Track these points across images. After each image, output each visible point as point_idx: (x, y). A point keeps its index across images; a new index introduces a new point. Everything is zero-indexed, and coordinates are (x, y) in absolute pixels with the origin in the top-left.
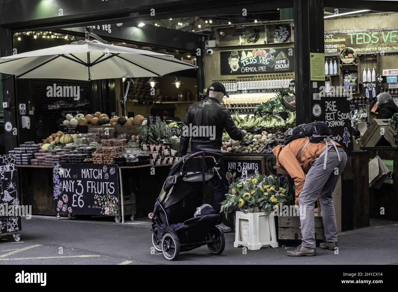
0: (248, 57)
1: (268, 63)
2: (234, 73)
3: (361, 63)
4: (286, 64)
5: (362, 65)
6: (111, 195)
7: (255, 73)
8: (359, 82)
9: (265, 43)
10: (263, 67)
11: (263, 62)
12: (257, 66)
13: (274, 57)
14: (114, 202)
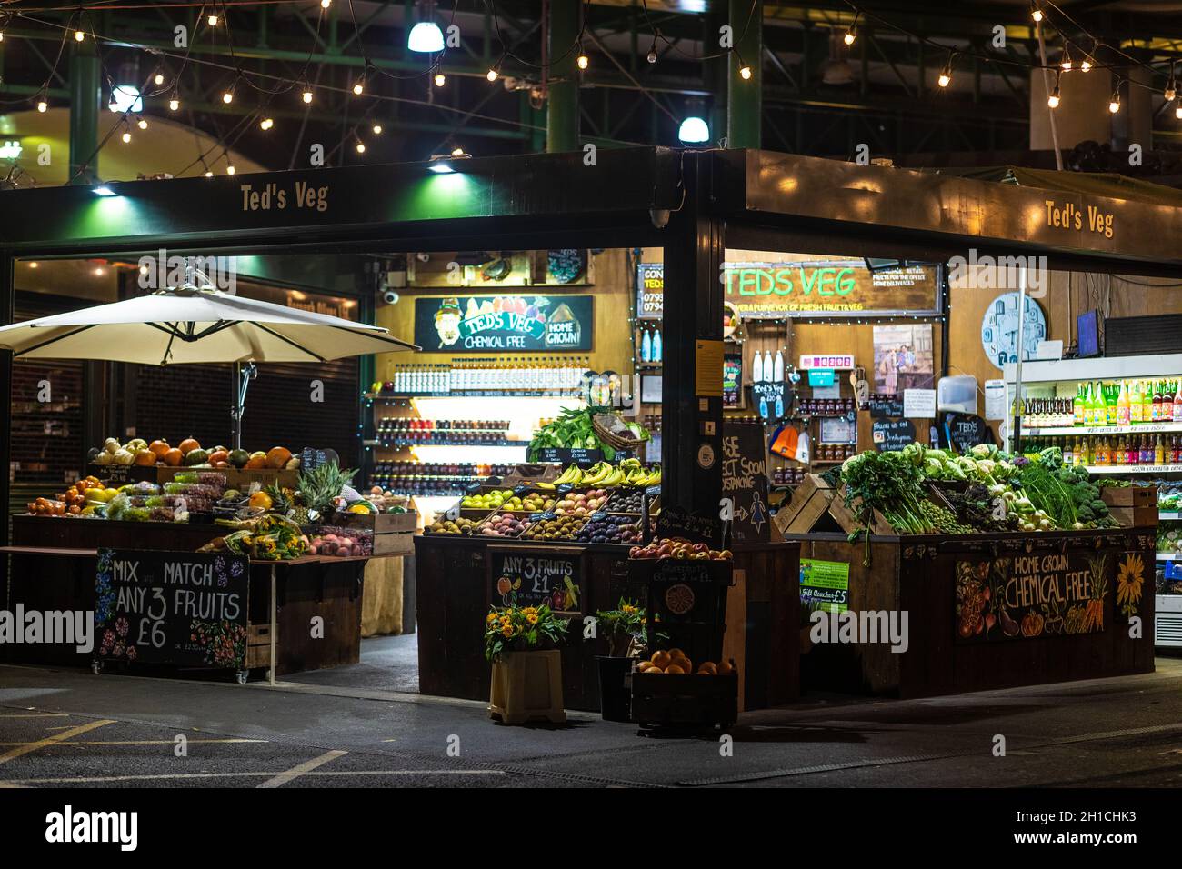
0: (482, 313)
1: (531, 328)
2: (447, 349)
3: (750, 338)
4: (573, 332)
5: (753, 342)
6: (230, 621)
7: (497, 350)
8: (745, 382)
9: (526, 283)
10: (517, 338)
11: (518, 327)
12: (503, 334)
13: (544, 315)
14: (237, 638)
